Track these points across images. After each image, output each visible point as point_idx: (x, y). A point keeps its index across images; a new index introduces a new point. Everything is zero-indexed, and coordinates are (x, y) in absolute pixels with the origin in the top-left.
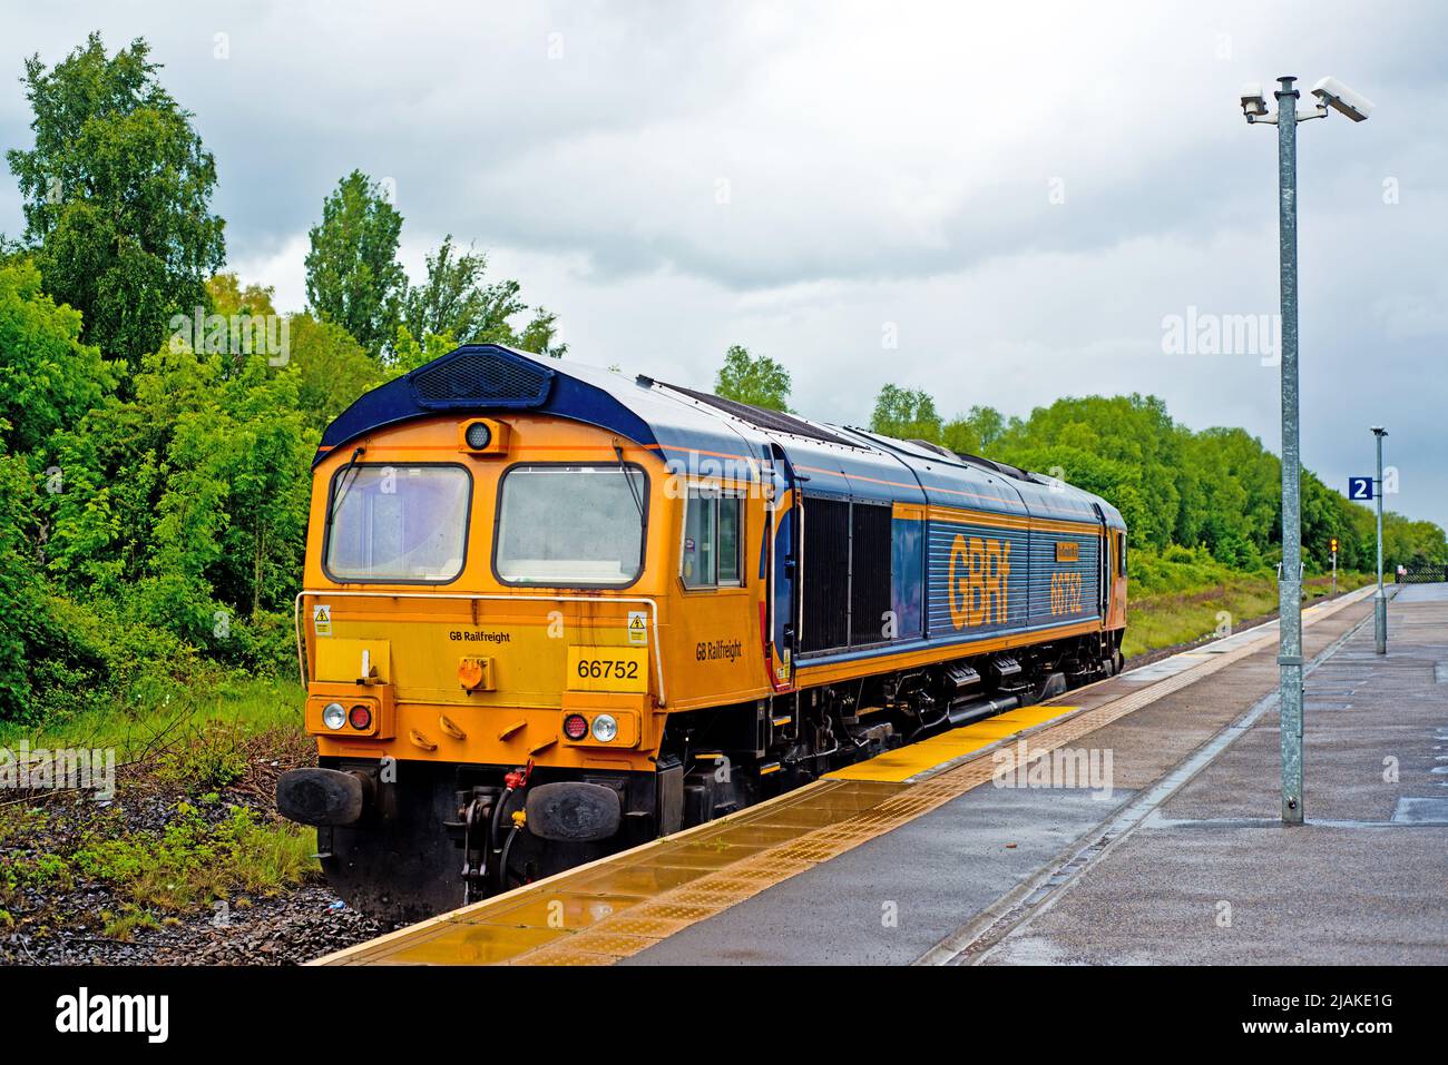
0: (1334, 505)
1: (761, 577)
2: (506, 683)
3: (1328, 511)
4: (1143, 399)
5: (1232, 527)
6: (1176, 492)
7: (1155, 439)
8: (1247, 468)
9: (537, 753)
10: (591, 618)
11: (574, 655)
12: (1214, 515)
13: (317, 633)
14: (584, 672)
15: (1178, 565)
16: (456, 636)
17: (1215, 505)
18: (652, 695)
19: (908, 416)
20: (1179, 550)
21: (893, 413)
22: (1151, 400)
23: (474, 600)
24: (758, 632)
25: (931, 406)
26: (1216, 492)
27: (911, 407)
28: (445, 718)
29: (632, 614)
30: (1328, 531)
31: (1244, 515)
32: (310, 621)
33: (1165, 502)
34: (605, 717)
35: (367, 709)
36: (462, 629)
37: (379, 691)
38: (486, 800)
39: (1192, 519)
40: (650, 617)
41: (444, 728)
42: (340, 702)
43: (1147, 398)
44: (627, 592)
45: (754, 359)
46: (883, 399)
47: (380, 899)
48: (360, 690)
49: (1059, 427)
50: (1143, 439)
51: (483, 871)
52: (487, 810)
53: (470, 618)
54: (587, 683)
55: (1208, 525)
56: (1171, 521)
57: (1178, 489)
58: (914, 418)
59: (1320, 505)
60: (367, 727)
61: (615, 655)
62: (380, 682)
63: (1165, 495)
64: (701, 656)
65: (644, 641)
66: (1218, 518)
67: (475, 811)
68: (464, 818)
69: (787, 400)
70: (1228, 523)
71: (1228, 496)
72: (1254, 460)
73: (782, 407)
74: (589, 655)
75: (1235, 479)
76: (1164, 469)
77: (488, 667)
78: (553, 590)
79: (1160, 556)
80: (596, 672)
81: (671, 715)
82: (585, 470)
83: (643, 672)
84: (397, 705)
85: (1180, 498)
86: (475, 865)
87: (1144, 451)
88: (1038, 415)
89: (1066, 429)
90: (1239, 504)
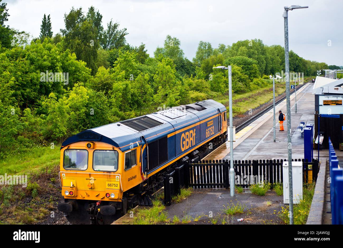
0: (301, 61)
1: (140, 162)
2: (96, 187)
3: (300, 63)
4: (257, 40)
5: (278, 68)
6: (265, 61)
7: (260, 49)
8: (281, 54)
9: (102, 199)
10: (110, 177)
11: (107, 183)
12: (274, 65)
13: (63, 178)
14: (109, 186)
15: (266, 80)
16: (87, 179)
17: (274, 63)
18: (121, 189)
19: (206, 48)
20: (266, 76)
21: (202, 47)
22: (259, 40)
23: (90, 174)
24: (140, 172)
25: (210, 45)
26: (274, 60)
27: (206, 46)
28: (86, 192)
29: (116, 176)
30: (300, 67)
31: (281, 65)
32: (62, 176)
33: (263, 64)
34: (113, 194)
35: (72, 192)
36: (88, 178)
37: (74, 188)
38: (93, 206)
39: (269, 67)
40: (119, 177)
41: (86, 195)
42: (68, 191)
43: (258, 40)
44: (115, 172)
45: (172, 38)
46: (200, 44)
47: (76, 222)
48: (71, 188)
49: (239, 48)
50: (257, 49)
51: (93, 218)
52: (94, 208)
53: (89, 176)
54: (110, 187)
55: (272, 68)
56: (264, 68)
57: (265, 60)
58: (207, 48)
59: (298, 62)
60: (72, 195)
61: (114, 183)
62: (74, 187)
63: (263, 62)
64: (129, 180)
65: (119, 181)
66: (275, 66)
67: (92, 209)
68: (90, 210)
69: (180, 47)
70: (277, 67)
71: (277, 61)
72: (283, 52)
73: (179, 48)
74: (110, 183)
75: (278, 57)
76: (262, 56)
77: (93, 185)
78: (103, 172)
79: (262, 78)
80: (111, 186)
81: (124, 192)
82: (108, 151)
83: (119, 186)
84: (77, 190)
85: (266, 62)
86: (92, 217)
87: (258, 52)
88: (234, 45)
89: (240, 48)
90: (279, 63)
